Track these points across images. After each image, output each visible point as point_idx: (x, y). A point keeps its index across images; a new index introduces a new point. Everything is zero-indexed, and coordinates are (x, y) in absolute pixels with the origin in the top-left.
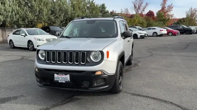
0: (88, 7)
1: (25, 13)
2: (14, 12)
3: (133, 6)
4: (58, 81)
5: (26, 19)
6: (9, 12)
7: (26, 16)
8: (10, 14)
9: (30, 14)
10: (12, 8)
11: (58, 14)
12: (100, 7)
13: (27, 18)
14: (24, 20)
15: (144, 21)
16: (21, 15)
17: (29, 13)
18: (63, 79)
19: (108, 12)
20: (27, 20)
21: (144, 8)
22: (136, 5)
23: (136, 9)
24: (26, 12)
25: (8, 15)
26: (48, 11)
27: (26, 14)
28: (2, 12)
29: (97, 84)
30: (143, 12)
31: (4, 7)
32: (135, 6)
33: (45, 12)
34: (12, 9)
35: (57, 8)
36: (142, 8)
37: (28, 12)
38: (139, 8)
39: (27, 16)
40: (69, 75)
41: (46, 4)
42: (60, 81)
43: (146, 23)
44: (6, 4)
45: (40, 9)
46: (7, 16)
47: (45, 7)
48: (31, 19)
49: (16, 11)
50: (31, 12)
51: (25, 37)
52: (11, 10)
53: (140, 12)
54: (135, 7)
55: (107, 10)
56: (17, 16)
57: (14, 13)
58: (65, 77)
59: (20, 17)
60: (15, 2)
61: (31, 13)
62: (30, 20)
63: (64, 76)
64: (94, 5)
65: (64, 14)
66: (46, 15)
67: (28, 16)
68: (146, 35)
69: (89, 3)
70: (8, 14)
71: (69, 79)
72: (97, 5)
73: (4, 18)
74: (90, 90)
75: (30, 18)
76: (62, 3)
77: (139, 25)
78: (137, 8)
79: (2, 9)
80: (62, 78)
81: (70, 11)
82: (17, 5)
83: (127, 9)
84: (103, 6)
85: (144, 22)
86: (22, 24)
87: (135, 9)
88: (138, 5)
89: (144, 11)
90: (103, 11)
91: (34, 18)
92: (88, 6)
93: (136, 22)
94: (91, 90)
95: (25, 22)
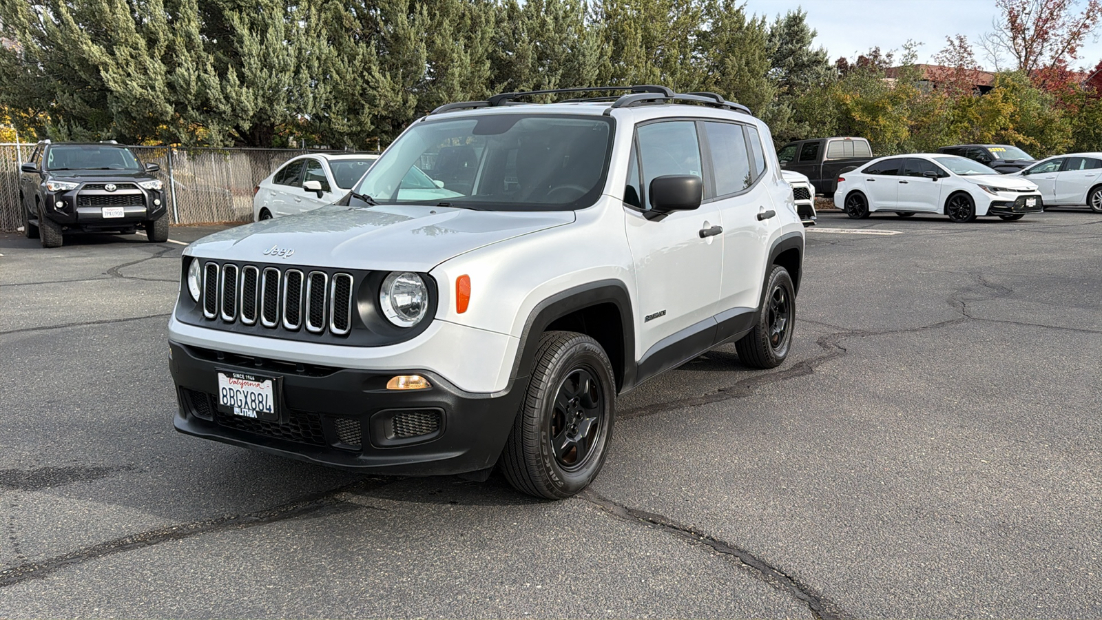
0: (703, 35)
1: (362, 76)
2: (309, 68)
3: (1005, 21)
4: (232, 407)
5: (367, 106)
6: (284, 70)
7: (364, 90)
8: (287, 78)
9: (384, 82)
10: (300, 49)
11: (527, 81)
12: (773, 35)
13: (372, 102)
14: (353, 110)
15: (1057, 114)
16: (341, 87)
17: (377, 75)
18: (249, 401)
19: (818, 62)
20: (367, 110)
21: (1076, 35)
22: (1022, 20)
23: (1020, 41)
24: (365, 73)
25: (277, 85)
26: (478, 62)
27: (367, 82)
28: (250, 69)
29: (397, 438)
30: (1067, 57)
31: (261, 43)
32: (1013, 19)
33: (457, 71)
34: (300, 53)
35: (526, 46)
36: (1060, 34)
37: (375, 69)
38: (1042, 35)
39: (371, 92)
40: (268, 383)
41: (468, 28)
42: (237, 411)
43: (1069, 128)
44: (271, 30)
45: (435, 52)
46: (276, 89)
47: (462, 41)
48: (387, 106)
49: (316, 64)
50: (388, 67)
51: (320, 196)
52: (294, 60)
53: (1046, 60)
54: (1016, 28)
55: (814, 46)
56: (322, 91)
57: (305, 74)
58: (257, 391)
59: (338, 95)
60: (314, 20)
61: (388, 74)
62: (384, 113)
63: (252, 387)
64: (741, 21)
65: (563, 76)
66: (463, 85)
67: (374, 88)
68: (1031, 203)
69: (709, 13)
70: (279, 80)
71: (271, 403)
72: (754, 21)
73: (260, 101)
74: (361, 462)
75: (383, 102)
76: (556, 18)
77: (1021, 138)
78: (1030, 33)
79: (250, 55)
80: (246, 397)
81: (592, 59)
82: (324, 32)
83: (961, 40)
84: (794, 29)
85: (1052, 121)
86: (346, 129)
87: (1014, 38)
88: (1034, 16)
89: (1072, 51)
90: (792, 52)
91: (405, 102)
92: (705, 27)
93: (1001, 120)
94: (366, 462)
95: (360, 124)
